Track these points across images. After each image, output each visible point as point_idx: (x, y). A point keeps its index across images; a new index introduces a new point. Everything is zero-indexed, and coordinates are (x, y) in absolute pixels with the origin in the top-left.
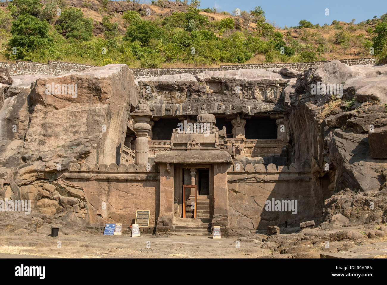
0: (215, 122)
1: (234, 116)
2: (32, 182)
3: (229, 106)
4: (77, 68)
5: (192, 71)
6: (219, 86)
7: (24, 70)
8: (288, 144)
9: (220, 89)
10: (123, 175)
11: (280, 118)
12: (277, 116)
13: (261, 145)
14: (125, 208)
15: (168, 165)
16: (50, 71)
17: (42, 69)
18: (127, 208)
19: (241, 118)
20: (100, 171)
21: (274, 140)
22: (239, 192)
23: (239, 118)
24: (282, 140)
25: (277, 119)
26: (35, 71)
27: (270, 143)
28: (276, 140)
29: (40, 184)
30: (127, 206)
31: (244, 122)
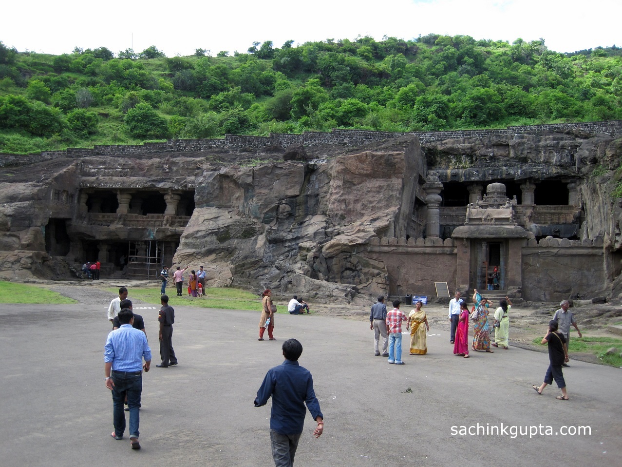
0: (505, 191)
1: (523, 181)
2: (337, 255)
3: (518, 171)
4: (360, 135)
5: (477, 133)
6: (507, 149)
7: (310, 140)
8: (580, 210)
9: (507, 152)
10: (421, 249)
11: (572, 182)
12: (569, 181)
13: (551, 211)
14: (422, 280)
15: (465, 240)
16: (334, 139)
17: (327, 138)
18: (425, 279)
19: (530, 183)
20: (398, 244)
21: (565, 206)
22: (532, 266)
23: (528, 183)
24: (574, 206)
25: (568, 183)
26: (321, 141)
27: (561, 210)
28: (567, 206)
29: (344, 257)
30: (425, 278)
31: (534, 187)
